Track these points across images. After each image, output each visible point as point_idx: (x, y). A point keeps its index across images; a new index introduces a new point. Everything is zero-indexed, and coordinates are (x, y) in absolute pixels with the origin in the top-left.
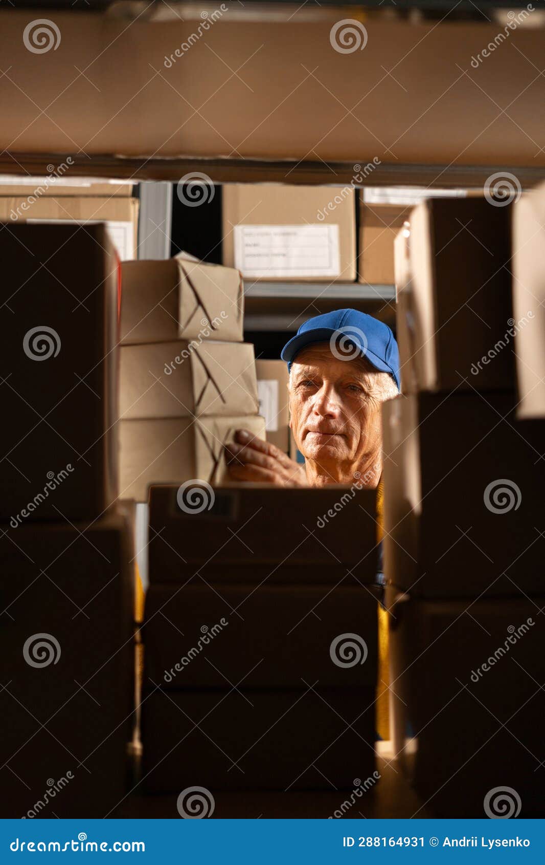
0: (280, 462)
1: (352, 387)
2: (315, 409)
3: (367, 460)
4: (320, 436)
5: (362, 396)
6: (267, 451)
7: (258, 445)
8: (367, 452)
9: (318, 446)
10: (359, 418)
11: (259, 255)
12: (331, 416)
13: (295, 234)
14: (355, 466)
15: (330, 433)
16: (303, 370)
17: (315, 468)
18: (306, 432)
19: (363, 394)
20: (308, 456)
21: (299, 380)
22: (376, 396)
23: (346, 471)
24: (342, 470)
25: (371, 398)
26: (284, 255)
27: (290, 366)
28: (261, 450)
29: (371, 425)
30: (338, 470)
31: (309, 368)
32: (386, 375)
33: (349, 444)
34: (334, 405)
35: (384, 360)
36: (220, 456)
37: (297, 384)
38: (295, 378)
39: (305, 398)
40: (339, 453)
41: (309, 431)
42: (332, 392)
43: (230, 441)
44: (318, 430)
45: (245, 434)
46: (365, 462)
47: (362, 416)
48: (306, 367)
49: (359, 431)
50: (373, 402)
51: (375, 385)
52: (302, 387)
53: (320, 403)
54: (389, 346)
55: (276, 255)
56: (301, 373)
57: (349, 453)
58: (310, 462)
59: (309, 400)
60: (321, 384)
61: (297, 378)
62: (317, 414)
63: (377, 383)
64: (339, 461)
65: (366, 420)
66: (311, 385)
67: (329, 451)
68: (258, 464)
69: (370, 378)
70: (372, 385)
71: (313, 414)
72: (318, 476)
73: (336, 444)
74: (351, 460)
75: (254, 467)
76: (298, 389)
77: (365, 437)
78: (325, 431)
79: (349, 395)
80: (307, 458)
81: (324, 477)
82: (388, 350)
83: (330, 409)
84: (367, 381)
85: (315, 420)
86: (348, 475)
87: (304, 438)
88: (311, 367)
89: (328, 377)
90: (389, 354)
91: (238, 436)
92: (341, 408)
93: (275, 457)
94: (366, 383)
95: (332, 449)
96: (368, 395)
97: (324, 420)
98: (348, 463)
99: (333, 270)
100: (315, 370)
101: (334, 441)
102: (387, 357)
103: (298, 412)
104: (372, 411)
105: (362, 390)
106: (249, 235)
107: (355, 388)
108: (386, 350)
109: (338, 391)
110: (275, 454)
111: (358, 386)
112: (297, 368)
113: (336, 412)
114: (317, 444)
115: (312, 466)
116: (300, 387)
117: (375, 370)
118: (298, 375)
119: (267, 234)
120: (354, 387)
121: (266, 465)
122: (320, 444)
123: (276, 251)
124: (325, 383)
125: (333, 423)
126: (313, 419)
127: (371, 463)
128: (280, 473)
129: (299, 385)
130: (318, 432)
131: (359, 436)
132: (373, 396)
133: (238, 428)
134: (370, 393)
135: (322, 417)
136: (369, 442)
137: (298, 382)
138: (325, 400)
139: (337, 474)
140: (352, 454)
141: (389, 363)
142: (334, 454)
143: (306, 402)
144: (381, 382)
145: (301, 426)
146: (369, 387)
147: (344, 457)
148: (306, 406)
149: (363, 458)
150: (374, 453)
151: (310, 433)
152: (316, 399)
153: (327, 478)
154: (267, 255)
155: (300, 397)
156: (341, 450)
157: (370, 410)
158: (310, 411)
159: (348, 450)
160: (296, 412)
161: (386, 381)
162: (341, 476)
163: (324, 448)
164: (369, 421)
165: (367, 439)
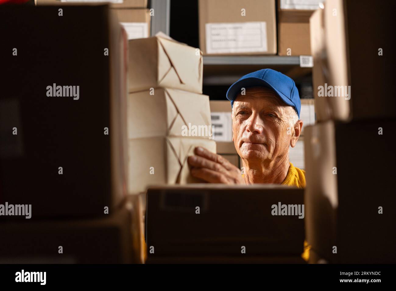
0: (224, 167)
1: (270, 115)
2: (248, 128)
3: (280, 160)
4: (250, 145)
5: (276, 120)
6: (216, 160)
7: (210, 156)
8: (280, 155)
9: (249, 151)
10: (275, 134)
11: (220, 41)
12: (257, 132)
13: (241, 28)
14: (272, 163)
15: (256, 143)
16: (240, 105)
17: (248, 165)
18: (242, 142)
19: (277, 119)
20: (243, 157)
21: (237, 111)
22: (285, 120)
23: (267, 167)
24: (264, 166)
25: (282, 121)
26: (235, 40)
27: (233, 104)
28: (212, 159)
29: (282, 138)
30: (262, 166)
31: (244, 103)
32: (291, 108)
33: (268, 150)
34: (259, 125)
35: (290, 98)
36: (184, 162)
37: (236, 113)
38: (235, 110)
39: (241, 122)
40: (262, 155)
41: (244, 142)
42: (258, 117)
43: (191, 154)
44: (249, 141)
45: (201, 150)
46: (279, 161)
47: (276, 133)
48: (242, 103)
49: (275, 142)
50: (283, 124)
51: (284, 114)
52: (240, 115)
53: (250, 124)
54: (293, 91)
55: (231, 40)
56: (239, 107)
57: (269, 155)
58: (245, 161)
59: (244, 123)
60: (251, 113)
61: (236, 110)
62: (248, 131)
63: (286, 113)
64: (262, 160)
65: (279, 135)
66: (245, 113)
67: (256, 154)
68: (210, 168)
69: (281, 109)
70: (282, 113)
71: (246, 131)
72: (250, 169)
73: (260, 150)
74: (269, 159)
75: (207, 170)
76: (237, 116)
77: (278, 145)
78: (254, 142)
79: (269, 119)
80: (243, 158)
81: (253, 170)
82: (292, 93)
83: (256, 128)
84: (279, 110)
85: (247, 135)
86: (268, 169)
87: (241, 146)
88: (245, 103)
89: (255, 108)
90: (293, 95)
91: (196, 151)
92: (263, 128)
93: (221, 164)
94: (279, 112)
95: (258, 152)
96: (280, 119)
97: (253, 135)
98: (268, 161)
99: (263, 49)
100: (247, 104)
101: (259, 148)
102: (291, 97)
103: (237, 131)
104: (282, 129)
105: (276, 116)
106: (214, 29)
107: (272, 116)
108: (291, 93)
109: (261, 117)
110: (221, 161)
111: (274, 114)
112: (237, 104)
113: (261, 130)
114: (249, 150)
115: (246, 164)
116: (238, 115)
117: (285, 104)
118: (237, 108)
119: (225, 28)
120: (271, 114)
121: (215, 169)
122: (250, 149)
123: (230, 37)
124: (253, 112)
125: (258, 137)
126: (246, 134)
127: (282, 162)
128: (224, 174)
129: (238, 114)
130: (249, 142)
131: (275, 145)
132: (283, 120)
133: (197, 146)
134: (281, 118)
135: (252, 133)
136: (281, 149)
137: (237, 112)
138: (253, 122)
139: (261, 168)
140: (270, 156)
141: (293, 100)
142: (259, 156)
143: (242, 124)
144: (288, 112)
145: (239, 139)
146: (281, 114)
147: (265, 157)
148: (242, 127)
149: (277, 159)
150: (284, 155)
151: (244, 143)
152: (248, 122)
153: (255, 171)
154: (225, 40)
155: (238, 121)
156: (263, 153)
157: (281, 129)
158: (244, 129)
159: (268, 153)
160: (236, 131)
161: (291, 112)
162: (264, 170)
163: (253, 152)
164: (281, 136)
165: (280, 147)
